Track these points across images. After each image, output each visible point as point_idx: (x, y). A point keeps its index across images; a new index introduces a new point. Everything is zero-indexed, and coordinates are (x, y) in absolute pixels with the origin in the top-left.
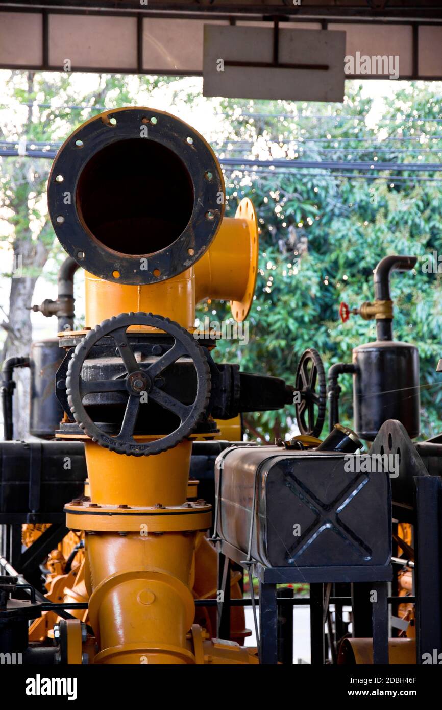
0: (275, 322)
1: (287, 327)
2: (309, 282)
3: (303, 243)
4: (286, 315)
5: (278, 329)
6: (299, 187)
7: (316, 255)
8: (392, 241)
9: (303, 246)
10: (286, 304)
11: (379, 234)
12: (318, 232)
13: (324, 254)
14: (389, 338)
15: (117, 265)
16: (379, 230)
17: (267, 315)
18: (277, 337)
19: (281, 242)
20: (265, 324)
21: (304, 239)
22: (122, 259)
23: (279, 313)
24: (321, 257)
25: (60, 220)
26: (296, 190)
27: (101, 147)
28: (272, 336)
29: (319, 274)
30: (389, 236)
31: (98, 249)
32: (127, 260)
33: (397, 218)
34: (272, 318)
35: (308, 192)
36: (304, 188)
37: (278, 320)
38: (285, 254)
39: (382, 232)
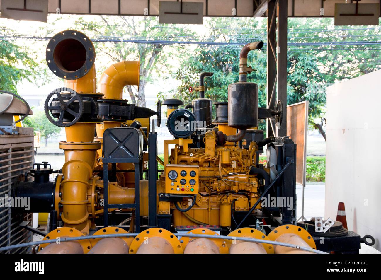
0: (221, 94)
1: (224, 95)
2: (231, 81)
3: (230, 68)
4: (224, 92)
5: (222, 96)
6: (228, 50)
7: (235, 72)
8: (258, 68)
9: (230, 70)
10: (224, 88)
11: (254, 65)
12: (235, 65)
13: (237, 72)
14: (203, 97)
15: (65, 74)
16: (254, 64)
17: (218, 92)
18: (222, 99)
19: (223, 68)
20: (218, 95)
21: (231, 67)
22: (66, 73)
23: (222, 91)
24: (236, 73)
25: (49, 61)
26: (227, 51)
27: (60, 41)
28: (220, 99)
29: (235, 79)
30: (257, 66)
31: (60, 70)
32: (68, 73)
33: (260, 60)
34: (220, 93)
35: (232, 52)
36: (230, 51)
37: (222, 93)
38: (224, 72)
39: (255, 65)
